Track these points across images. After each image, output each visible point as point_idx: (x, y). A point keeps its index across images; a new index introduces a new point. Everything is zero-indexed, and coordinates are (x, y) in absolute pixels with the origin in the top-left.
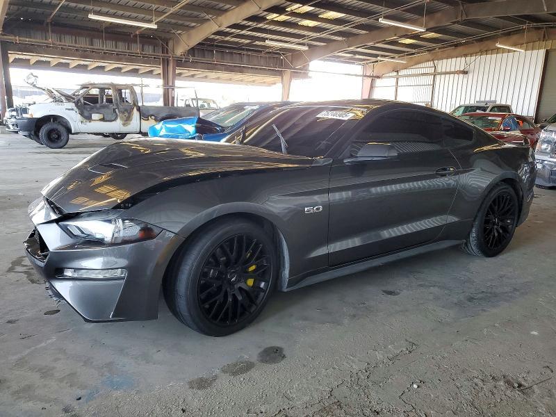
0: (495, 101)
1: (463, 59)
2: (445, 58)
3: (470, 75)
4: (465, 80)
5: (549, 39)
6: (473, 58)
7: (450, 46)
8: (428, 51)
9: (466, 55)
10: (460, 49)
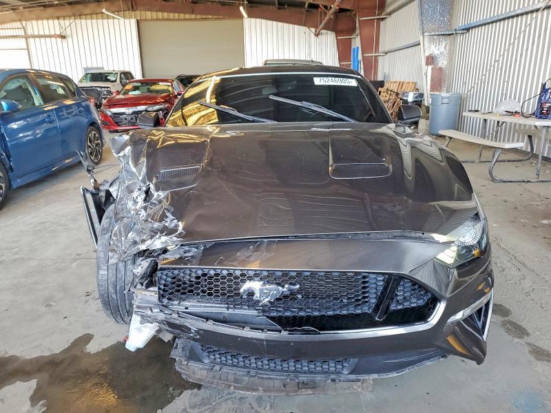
0: (103, 68)
1: (56, 22)
2: (33, 19)
3: (70, 40)
4: (65, 44)
5: (137, 9)
6: (67, 22)
7: (40, 6)
8: (12, 9)
9: (58, 18)
10: (50, 10)
